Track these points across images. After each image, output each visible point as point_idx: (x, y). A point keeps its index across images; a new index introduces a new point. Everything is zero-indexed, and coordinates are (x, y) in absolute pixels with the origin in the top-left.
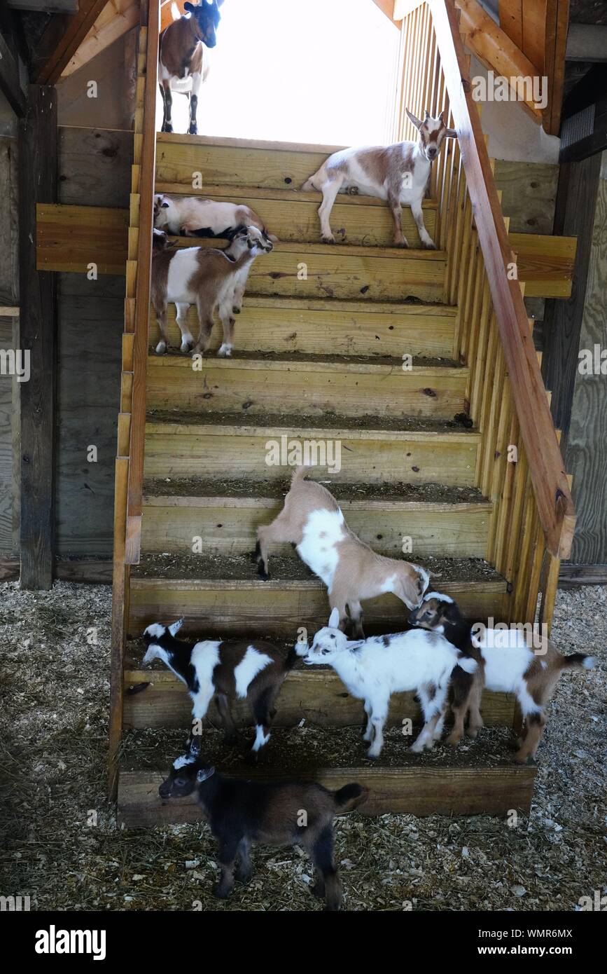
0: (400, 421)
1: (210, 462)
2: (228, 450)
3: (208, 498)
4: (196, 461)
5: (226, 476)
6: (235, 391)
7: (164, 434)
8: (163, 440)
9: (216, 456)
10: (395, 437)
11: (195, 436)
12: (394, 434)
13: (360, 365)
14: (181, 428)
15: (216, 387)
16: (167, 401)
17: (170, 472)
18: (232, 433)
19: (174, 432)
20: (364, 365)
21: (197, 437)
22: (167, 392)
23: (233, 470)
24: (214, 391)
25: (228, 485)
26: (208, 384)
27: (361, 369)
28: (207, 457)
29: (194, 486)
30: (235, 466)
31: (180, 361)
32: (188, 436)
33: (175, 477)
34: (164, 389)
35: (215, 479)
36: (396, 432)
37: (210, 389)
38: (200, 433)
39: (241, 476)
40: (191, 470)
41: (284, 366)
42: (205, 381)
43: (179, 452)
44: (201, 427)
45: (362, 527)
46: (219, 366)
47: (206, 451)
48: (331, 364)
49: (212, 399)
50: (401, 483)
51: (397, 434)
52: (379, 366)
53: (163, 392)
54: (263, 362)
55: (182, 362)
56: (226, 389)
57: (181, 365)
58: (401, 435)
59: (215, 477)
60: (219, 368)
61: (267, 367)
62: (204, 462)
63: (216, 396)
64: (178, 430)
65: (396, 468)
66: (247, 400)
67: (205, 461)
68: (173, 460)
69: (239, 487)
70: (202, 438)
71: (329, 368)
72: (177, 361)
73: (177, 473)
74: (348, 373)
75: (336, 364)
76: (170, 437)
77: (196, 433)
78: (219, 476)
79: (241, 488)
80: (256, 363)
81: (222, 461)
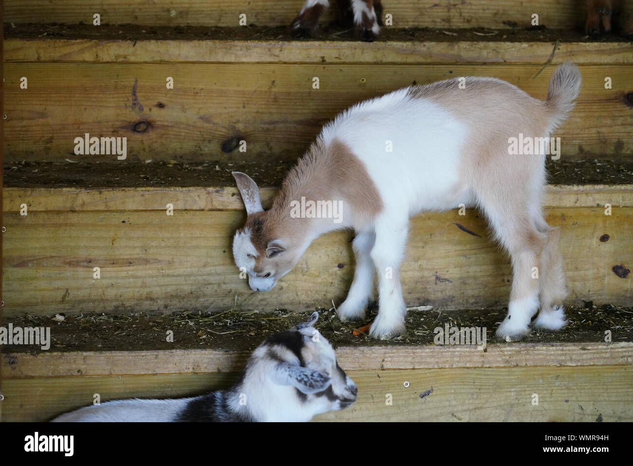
0: (577, 165)
1: (155, 272)
2: (195, 243)
3: (155, 353)
4: (124, 271)
5: (192, 304)
6: (202, 113)
7: (47, 212)
8: (44, 225)
9: (169, 258)
10: (573, 198)
11: (117, 215)
12: (570, 193)
13: (482, 44)
14: (84, 197)
15: (161, 106)
16: (50, 140)
17: (63, 301)
18: (202, 203)
19: (68, 205)
20: (492, 44)
21: (124, 217)
22: (50, 121)
23: (209, 290)
24: (156, 115)
25: (197, 323)
26: (141, 100)
27: (485, 53)
28: (147, 261)
29: (119, 328)
30: (212, 279)
31: (76, 48)
32: (102, 215)
33: (76, 311)
34: (43, 115)
35: (167, 312)
36: (575, 188)
37: (146, 110)
38: (131, 206)
39: (228, 301)
40: (111, 293)
41: (312, 52)
42: (134, 93)
43: (83, 254)
44: (131, 192)
45: (512, 406)
46: (166, 58)
47: (145, 249)
48: (417, 43)
49: (152, 135)
50: (589, 304)
51: (577, 193)
52: (525, 45)
53: (41, 121)
54: (264, 44)
55: (82, 51)
56: (184, 110)
57: (79, 58)
58: (587, 193)
59: (166, 307)
60: (167, 62)
61: (272, 55)
62: (140, 273)
63: (164, 127)
64: (79, 202)
65: (577, 269)
66: (231, 133)
67: (140, 271)
68: (69, 272)
69: (225, 327)
70: (134, 218)
71: (413, 53)
72: (67, 50)
73: (81, 302)
74: (456, 64)
75: (427, 44)
76: (61, 219)
77: (121, 208)
78: (176, 305)
79: (229, 328)
80: (248, 48)
81: (181, 271)
